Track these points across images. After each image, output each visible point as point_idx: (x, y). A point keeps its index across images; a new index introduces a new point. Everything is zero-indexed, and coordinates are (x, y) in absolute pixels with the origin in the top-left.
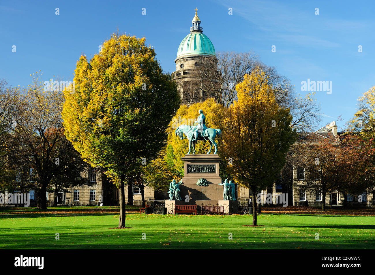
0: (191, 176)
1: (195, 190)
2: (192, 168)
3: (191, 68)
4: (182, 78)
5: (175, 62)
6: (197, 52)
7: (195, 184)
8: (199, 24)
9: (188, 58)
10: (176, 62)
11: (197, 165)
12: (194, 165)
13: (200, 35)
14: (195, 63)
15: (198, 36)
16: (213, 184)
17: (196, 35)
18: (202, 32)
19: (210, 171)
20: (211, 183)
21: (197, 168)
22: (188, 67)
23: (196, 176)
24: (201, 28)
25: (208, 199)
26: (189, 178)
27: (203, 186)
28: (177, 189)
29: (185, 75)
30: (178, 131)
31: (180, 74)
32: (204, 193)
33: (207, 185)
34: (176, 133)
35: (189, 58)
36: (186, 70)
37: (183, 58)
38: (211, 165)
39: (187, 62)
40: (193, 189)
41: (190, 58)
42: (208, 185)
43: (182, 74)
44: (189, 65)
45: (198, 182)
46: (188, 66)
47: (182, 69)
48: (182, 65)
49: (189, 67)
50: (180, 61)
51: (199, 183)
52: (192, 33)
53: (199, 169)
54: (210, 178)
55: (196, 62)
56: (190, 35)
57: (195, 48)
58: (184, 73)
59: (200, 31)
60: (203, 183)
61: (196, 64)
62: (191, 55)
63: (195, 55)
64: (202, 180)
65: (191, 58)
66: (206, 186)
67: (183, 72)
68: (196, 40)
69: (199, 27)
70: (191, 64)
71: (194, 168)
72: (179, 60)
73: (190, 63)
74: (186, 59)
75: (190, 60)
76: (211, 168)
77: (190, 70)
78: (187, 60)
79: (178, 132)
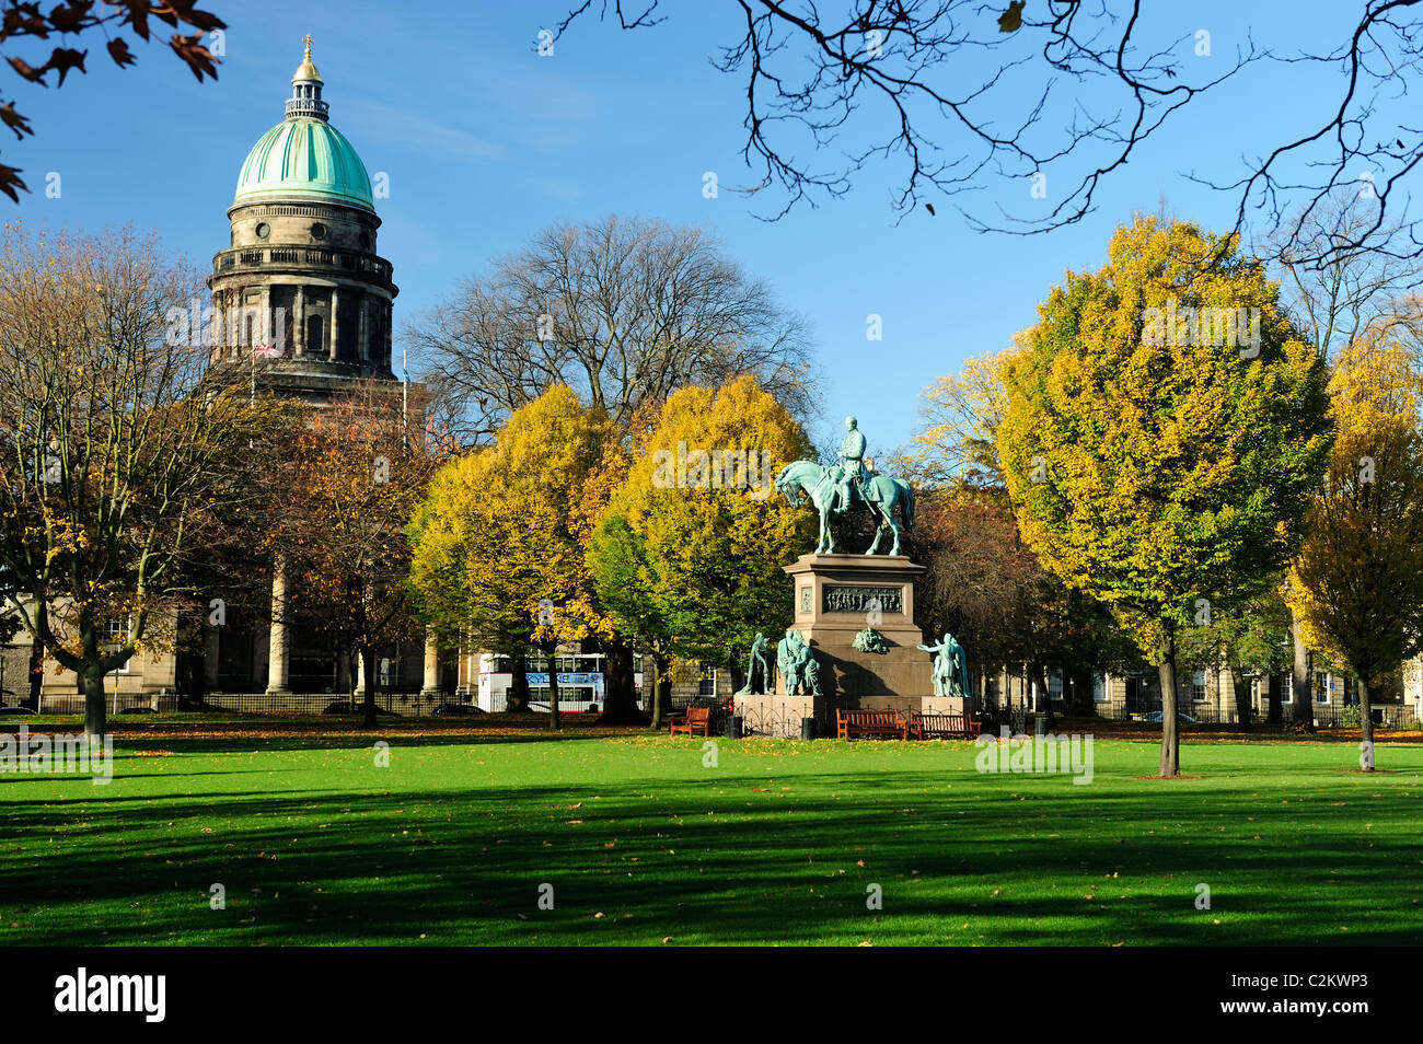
0: (834, 622)
1: (853, 665)
2: (836, 596)
3: (298, 241)
4: (266, 273)
5: (229, 215)
6: (320, 187)
7: (849, 647)
8: (318, 90)
9: (286, 207)
10: (234, 216)
11: (851, 588)
12: (843, 588)
13: (326, 130)
14: (311, 225)
15: (318, 130)
16: (899, 646)
17: (310, 128)
18: (328, 118)
19: (888, 605)
20: (892, 644)
21: (851, 597)
22: (285, 236)
23: (848, 623)
24: (324, 106)
25: (890, 693)
26: (831, 626)
27: (875, 651)
28: (812, 661)
29: (277, 265)
30: (785, 480)
31: (259, 256)
32: (877, 673)
33: (885, 648)
34: (781, 486)
35: (290, 207)
36: (282, 247)
37: (268, 205)
38: (889, 589)
39: (282, 220)
40: (846, 660)
41: (293, 207)
42: (888, 650)
43: (267, 257)
44: (289, 230)
45: (860, 640)
46: (286, 232)
47: (261, 242)
48: (260, 226)
49: (292, 236)
50: (253, 211)
51: (865, 642)
52: (296, 120)
53: (857, 599)
54: (891, 627)
55: (315, 221)
56: (288, 126)
57: (313, 174)
58: (275, 257)
59: (321, 114)
60: (875, 642)
61: (316, 230)
62: (296, 197)
63: (314, 198)
64: (872, 635)
65: (298, 207)
66: (882, 652)
67: (272, 254)
68: (315, 148)
69: (318, 102)
70: (297, 226)
71: (841, 597)
72: (253, 208)
73: (295, 223)
74: (280, 207)
75: (292, 213)
76: (890, 598)
77: (294, 247)
78: (281, 212)
79: (788, 484)
